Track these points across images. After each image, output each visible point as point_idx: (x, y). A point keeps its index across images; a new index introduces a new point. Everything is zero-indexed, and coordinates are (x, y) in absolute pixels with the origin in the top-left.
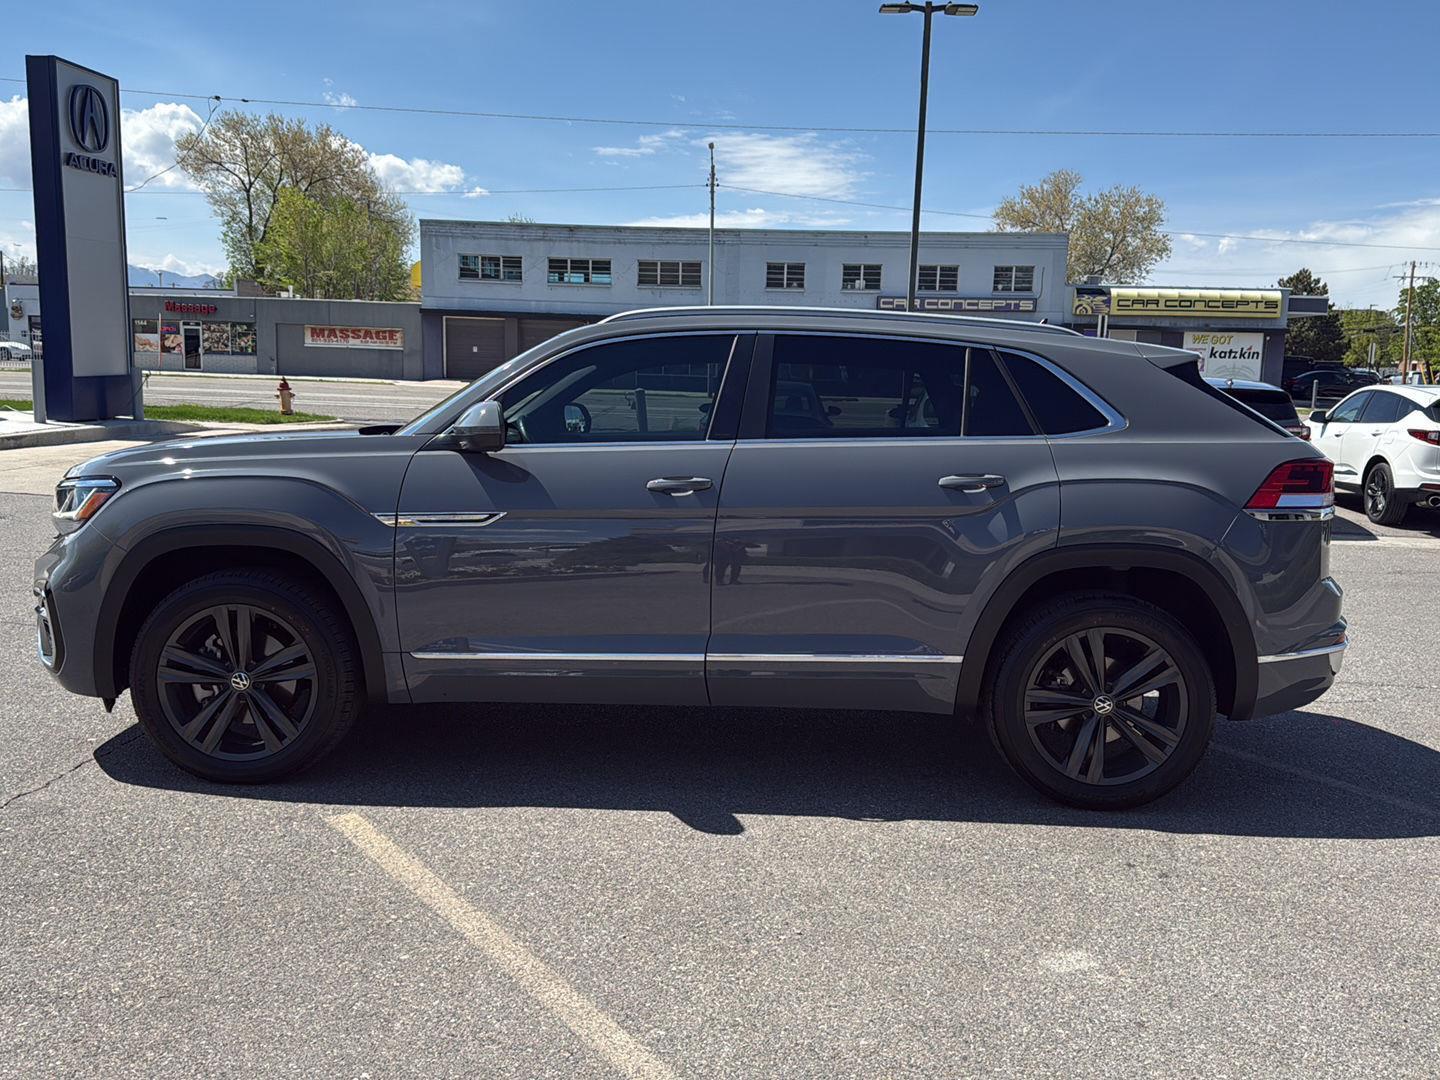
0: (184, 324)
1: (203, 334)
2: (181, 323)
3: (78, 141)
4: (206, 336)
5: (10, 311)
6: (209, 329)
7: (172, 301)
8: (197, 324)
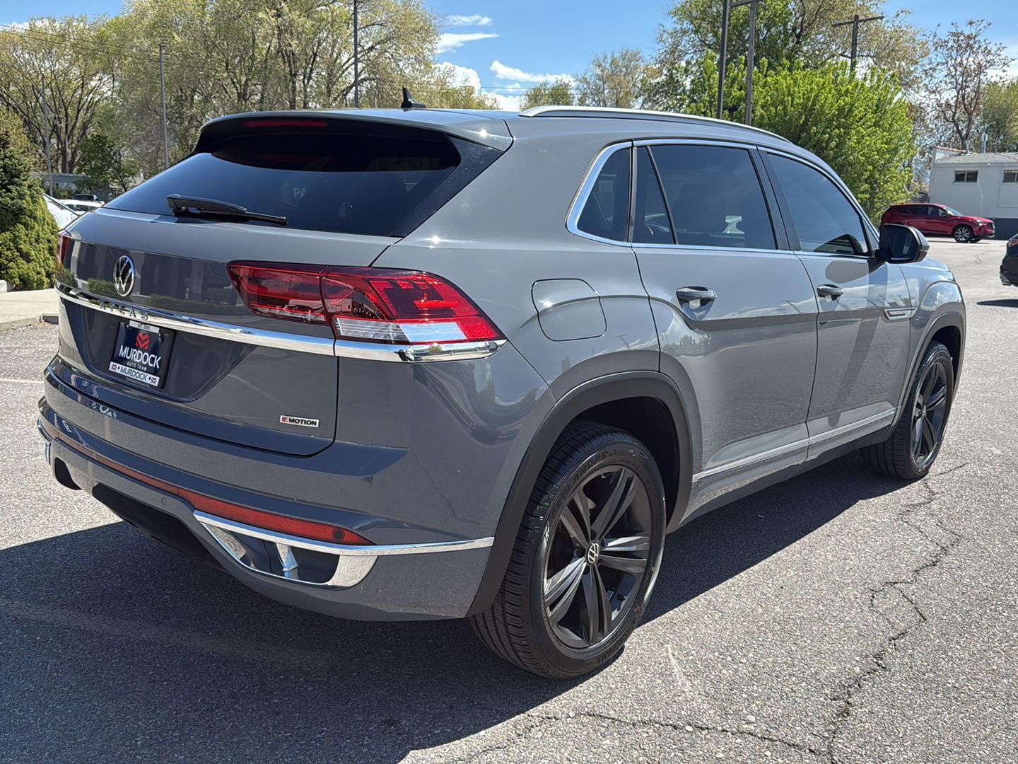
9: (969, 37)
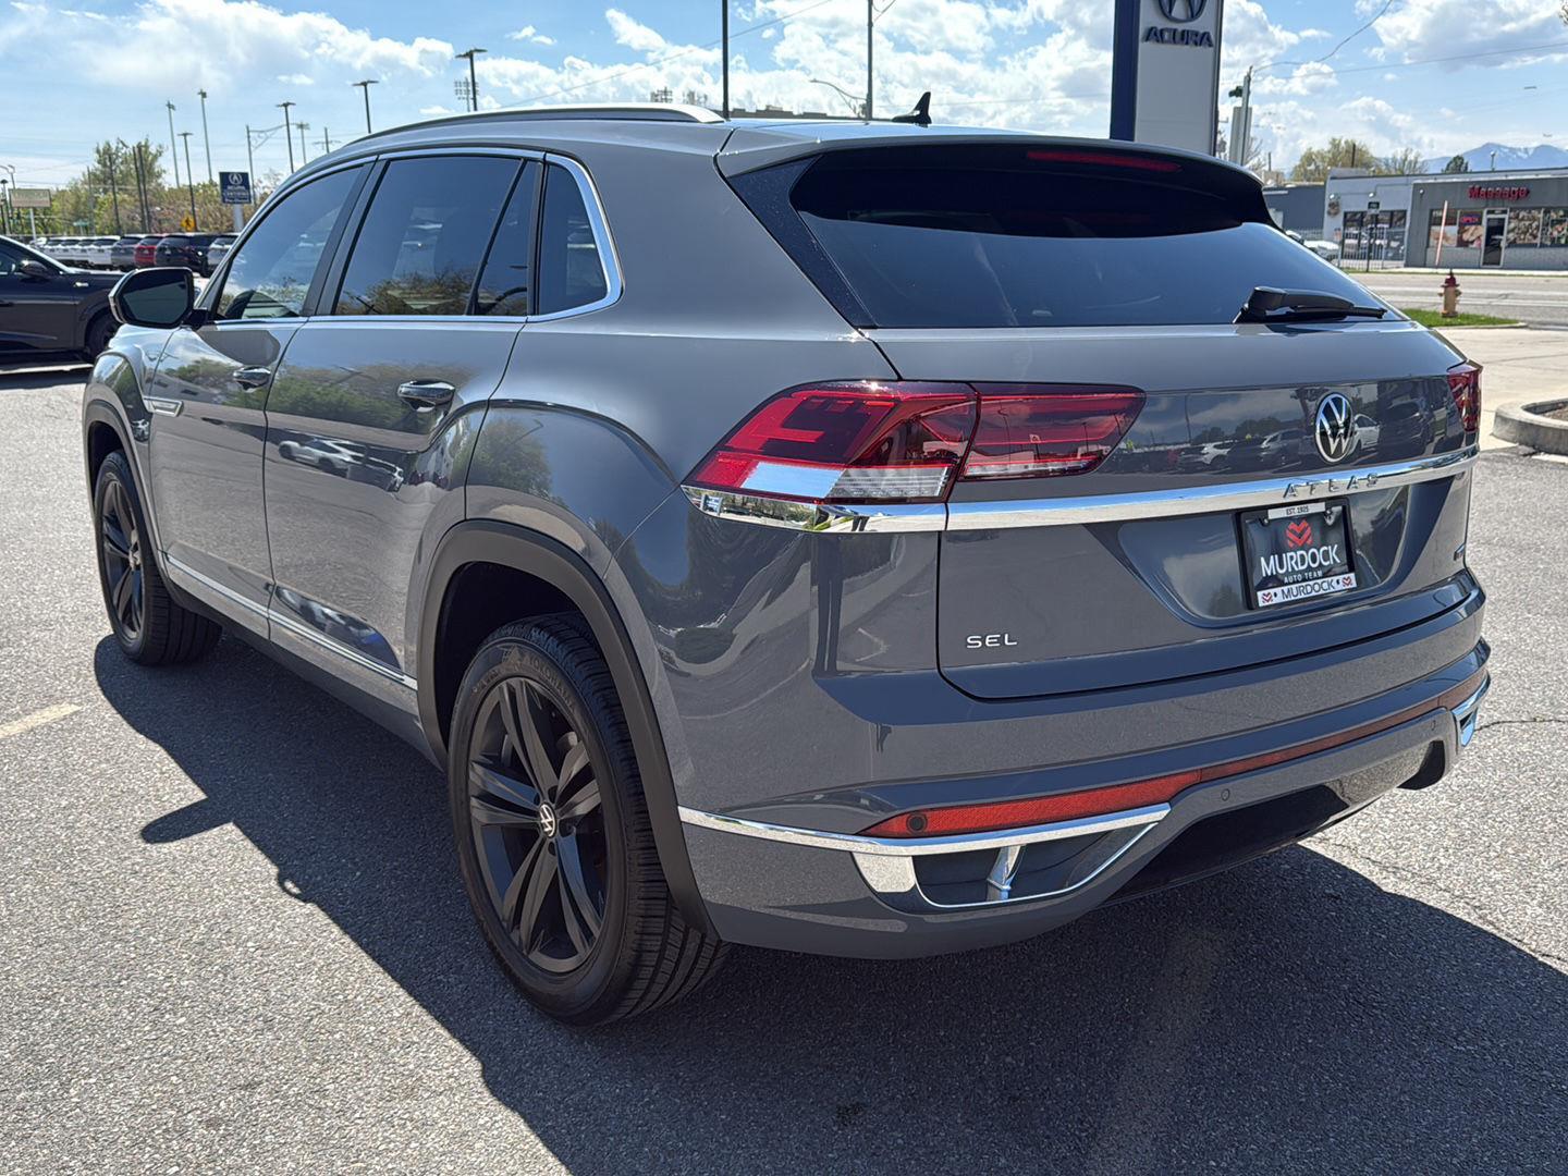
0: (1489, 212)
1: (1509, 223)
2: (1485, 212)
3: (1165, 14)
4: (1512, 225)
5: (1327, 208)
6: (1517, 217)
7: (1477, 187)
8: (1505, 212)
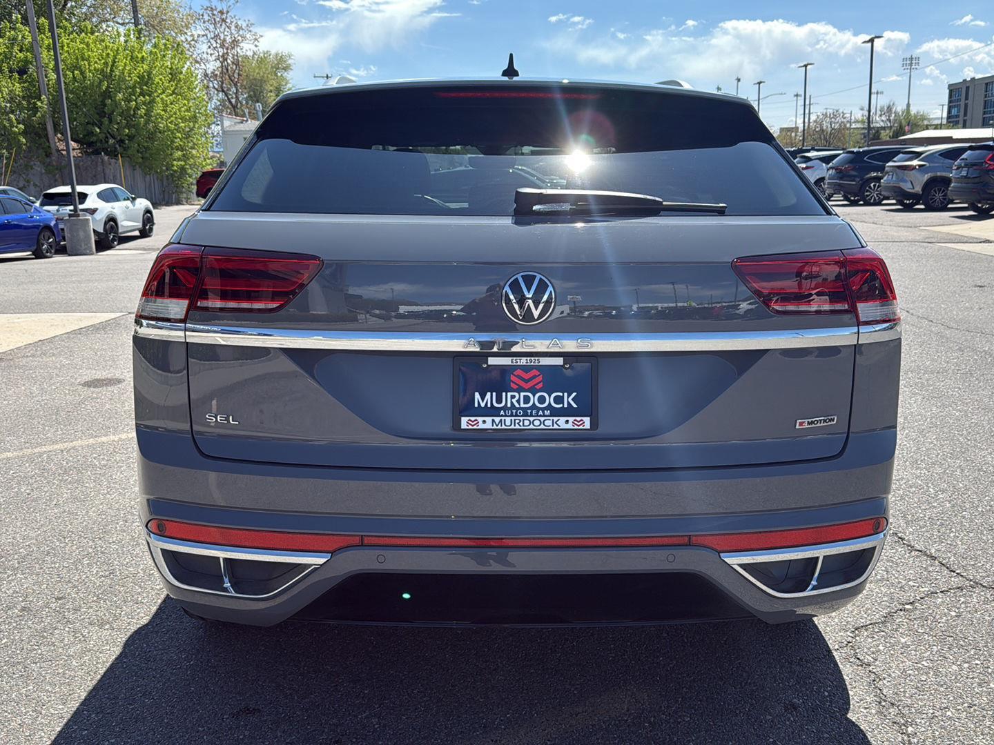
9: (221, 12)
